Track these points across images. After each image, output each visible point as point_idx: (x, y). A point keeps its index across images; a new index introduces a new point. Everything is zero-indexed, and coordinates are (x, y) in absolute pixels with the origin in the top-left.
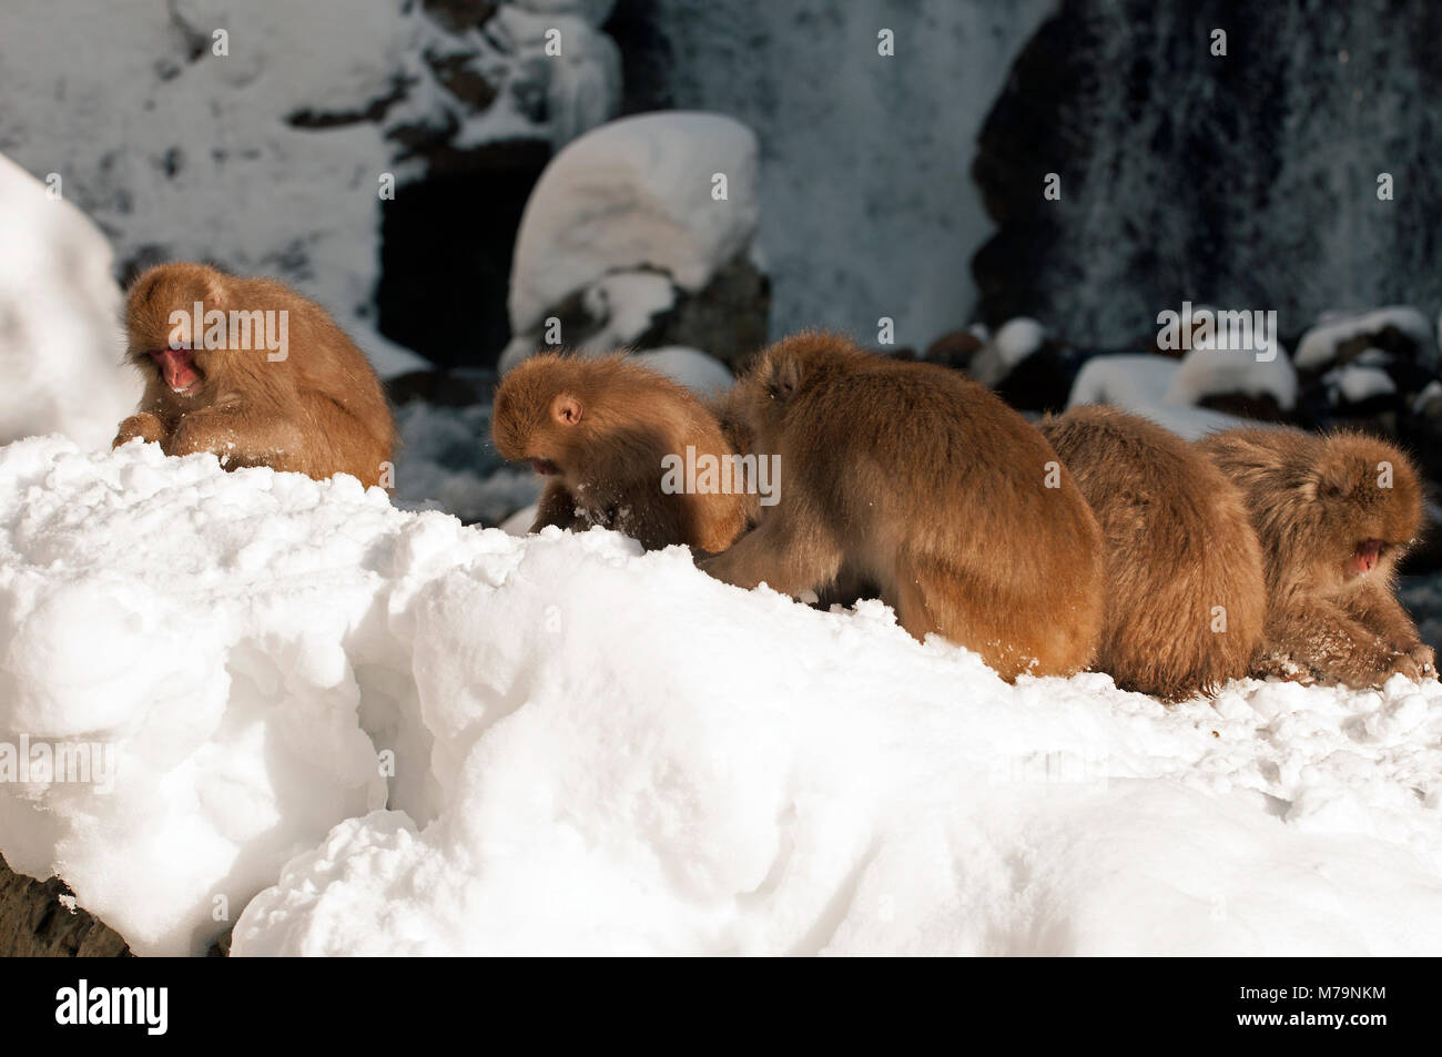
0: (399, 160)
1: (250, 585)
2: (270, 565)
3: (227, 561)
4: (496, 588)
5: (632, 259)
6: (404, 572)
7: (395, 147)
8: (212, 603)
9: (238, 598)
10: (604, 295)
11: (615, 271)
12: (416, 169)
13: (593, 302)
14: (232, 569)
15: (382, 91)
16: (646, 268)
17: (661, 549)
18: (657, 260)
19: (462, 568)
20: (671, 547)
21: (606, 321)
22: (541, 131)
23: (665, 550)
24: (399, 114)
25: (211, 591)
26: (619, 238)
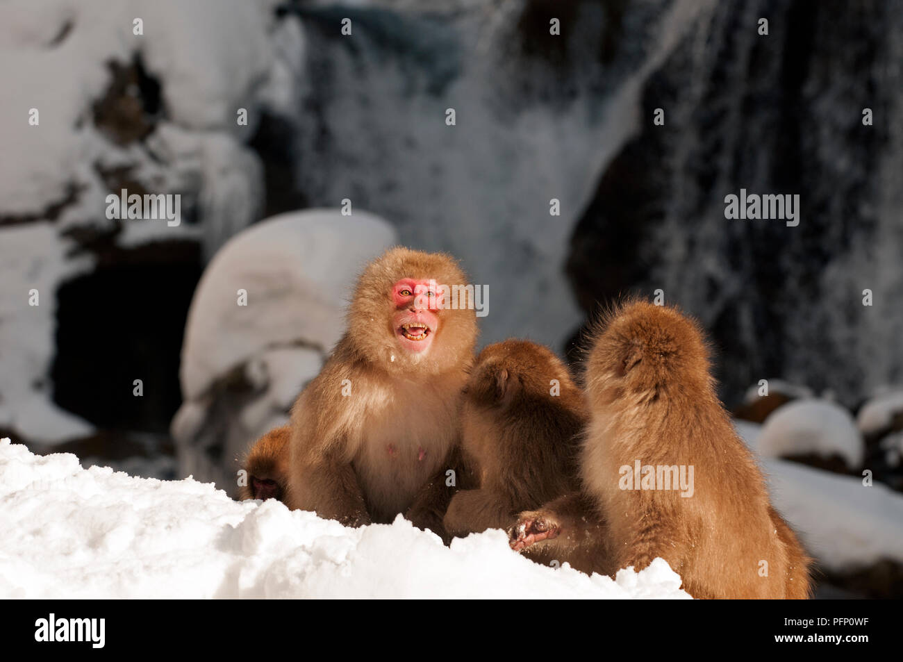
0: (72, 255)
1: (117, 563)
2: (133, 546)
3: (95, 542)
4: (338, 565)
5: (290, 335)
6: (251, 551)
7: (67, 245)
8: (85, 578)
9: (108, 575)
10: (264, 366)
11: (273, 346)
12: (85, 263)
13: (255, 373)
14: (100, 550)
15: (56, 195)
16: (300, 344)
17: (481, 532)
18: (310, 336)
19: (303, 547)
20: (490, 531)
21: (265, 389)
22: (194, 232)
23: (484, 533)
24: (72, 216)
25: (82, 569)
26: (278, 319)
